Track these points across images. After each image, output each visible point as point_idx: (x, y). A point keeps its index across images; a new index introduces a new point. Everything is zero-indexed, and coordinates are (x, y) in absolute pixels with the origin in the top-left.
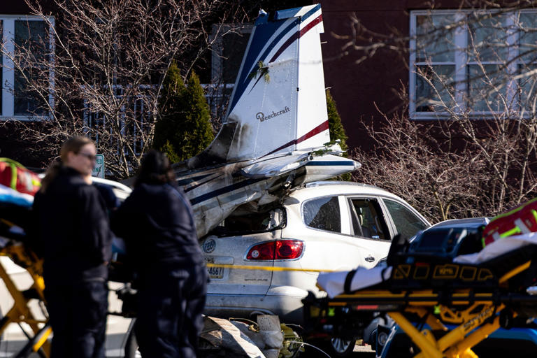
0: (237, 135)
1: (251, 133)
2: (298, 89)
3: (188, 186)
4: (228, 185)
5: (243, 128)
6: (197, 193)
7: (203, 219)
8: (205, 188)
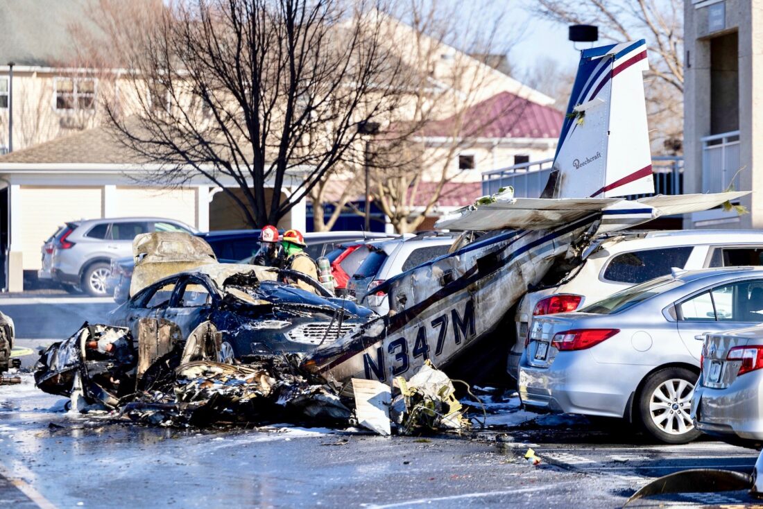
0: (558, 184)
1: (568, 182)
2: (609, 132)
3: (511, 240)
4: (539, 238)
5: (563, 178)
6: (516, 247)
7: (520, 274)
8: (522, 242)
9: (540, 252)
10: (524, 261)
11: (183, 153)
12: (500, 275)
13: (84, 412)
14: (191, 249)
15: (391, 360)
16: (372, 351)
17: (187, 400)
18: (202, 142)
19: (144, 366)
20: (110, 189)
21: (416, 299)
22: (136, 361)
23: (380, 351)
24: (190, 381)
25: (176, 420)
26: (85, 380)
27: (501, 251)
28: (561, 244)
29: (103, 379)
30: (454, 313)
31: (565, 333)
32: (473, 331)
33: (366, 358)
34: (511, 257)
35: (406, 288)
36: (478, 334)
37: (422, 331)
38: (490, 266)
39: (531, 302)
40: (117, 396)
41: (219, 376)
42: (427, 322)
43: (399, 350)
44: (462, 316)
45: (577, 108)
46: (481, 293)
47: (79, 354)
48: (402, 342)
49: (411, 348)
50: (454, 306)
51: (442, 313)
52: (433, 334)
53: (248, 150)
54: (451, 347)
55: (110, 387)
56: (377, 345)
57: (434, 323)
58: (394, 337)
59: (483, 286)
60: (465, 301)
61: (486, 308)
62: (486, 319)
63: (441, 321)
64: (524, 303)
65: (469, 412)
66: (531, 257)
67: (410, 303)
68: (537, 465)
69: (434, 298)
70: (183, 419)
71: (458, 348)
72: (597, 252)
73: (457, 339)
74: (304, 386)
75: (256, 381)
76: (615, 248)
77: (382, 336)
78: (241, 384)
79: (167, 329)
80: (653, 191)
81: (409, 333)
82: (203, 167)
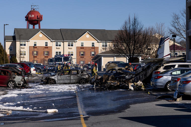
1: (159, 56)
6: (152, 65)
7: (152, 69)
8: (152, 64)
9: (155, 65)
10: (153, 67)
11: (120, 52)
12: (150, 69)
13: (96, 87)
14: (114, 65)
15: (136, 80)
16: (133, 79)
17: (108, 85)
18: (122, 51)
19: (104, 81)
20: (115, 57)
21: (139, 72)
22: (103, 80)
23: (134, 79)
24: (108, 83)
25: (106, 88)
26: (96, 83)
27: (150, 66)
28: (158, 64)
29: (98, 83)
30: (144, 74)
31: (156, 77)
32: (146, 76)
33: (132, 80)
34: (151, 66)
35: (138, 71)
36: (147, 77)
37: (140, 76)
38: (149, 67)
39: (154, 72)
40: (100, 85)
41: (112, 82)
42: (140, 75)
43: (137, 79)
44: (145, 74)
45: (160, 46)
46: (147, 71)
47: (95, 79)
48: (137, 78)
49: (138, 79)
50: (144, 73)
51: (142, 74)
52: (141, 77)
53: (129, 52)
54: (144, 78)
55: (99, 84)
56: (134, 78)
57: (141, 75)
58: (136, 77)
59: (147, 70)
60: (145, 72)
61: (148, 73)
62: (148, 75)
63: (142, 75)
64: (153, 73)
65: (145, 87)
66: (154, 66)
67: (138, 72)
68: (149, 95)
69: (141, 72)
70: (107, 88)
71: (144, 79)
72: (163, 65)
73: (144, 77)
74: (123, 84)
75: (117, 83)
76: (165, 65)
77: (134, 77)
78: (115, 83)
79: (107, 76)
80: (170, 57)
81: (138, 77)
82: (123, 54)
